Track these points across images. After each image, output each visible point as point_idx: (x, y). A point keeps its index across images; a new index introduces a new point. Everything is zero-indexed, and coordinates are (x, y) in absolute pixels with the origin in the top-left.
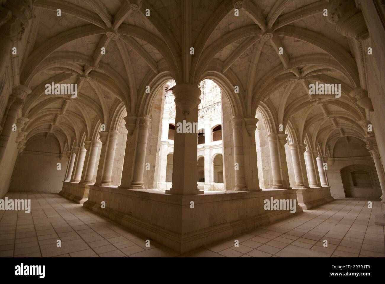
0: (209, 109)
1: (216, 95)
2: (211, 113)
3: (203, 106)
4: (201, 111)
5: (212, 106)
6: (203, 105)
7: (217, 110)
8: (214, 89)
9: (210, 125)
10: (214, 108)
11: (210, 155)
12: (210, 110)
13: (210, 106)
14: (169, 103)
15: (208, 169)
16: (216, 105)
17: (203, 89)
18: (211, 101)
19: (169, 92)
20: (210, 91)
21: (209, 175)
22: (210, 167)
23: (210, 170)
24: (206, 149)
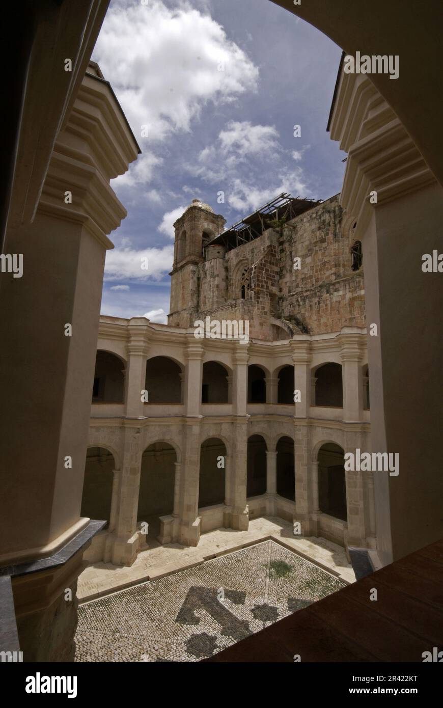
0: (304, 300)
1: (324, 264)
2: (311, 309)
3: (291, 289)
4: (284, 303)
5: (312, 292)
6: (290, 287)
7: (326, 305)
8: (317, 248)
9: (309, 362)
10: (316, 300)
11: (309, 442)
12: (307, 301)
13: (308, 293)
14: (213, 276)
15: (305, 477)
16: (324, 290)
17: (290, 245)
18: (311, 277)
19: (211, 248)
20: (307, 251)
21: (305, 494)
22: (309, 472)
23: (310, 481)
24: (298, 427)
